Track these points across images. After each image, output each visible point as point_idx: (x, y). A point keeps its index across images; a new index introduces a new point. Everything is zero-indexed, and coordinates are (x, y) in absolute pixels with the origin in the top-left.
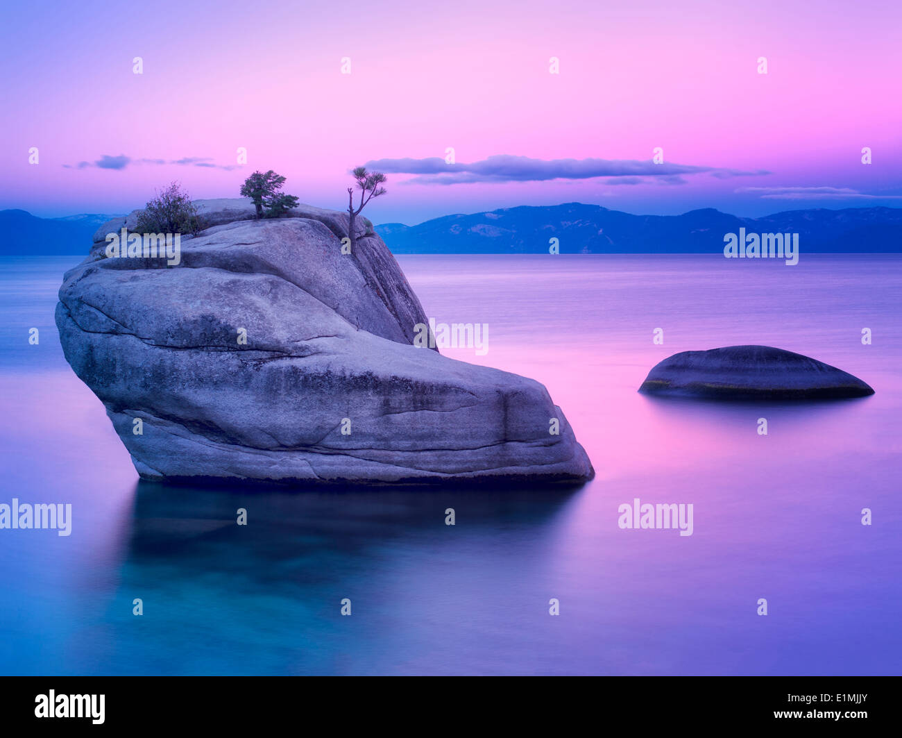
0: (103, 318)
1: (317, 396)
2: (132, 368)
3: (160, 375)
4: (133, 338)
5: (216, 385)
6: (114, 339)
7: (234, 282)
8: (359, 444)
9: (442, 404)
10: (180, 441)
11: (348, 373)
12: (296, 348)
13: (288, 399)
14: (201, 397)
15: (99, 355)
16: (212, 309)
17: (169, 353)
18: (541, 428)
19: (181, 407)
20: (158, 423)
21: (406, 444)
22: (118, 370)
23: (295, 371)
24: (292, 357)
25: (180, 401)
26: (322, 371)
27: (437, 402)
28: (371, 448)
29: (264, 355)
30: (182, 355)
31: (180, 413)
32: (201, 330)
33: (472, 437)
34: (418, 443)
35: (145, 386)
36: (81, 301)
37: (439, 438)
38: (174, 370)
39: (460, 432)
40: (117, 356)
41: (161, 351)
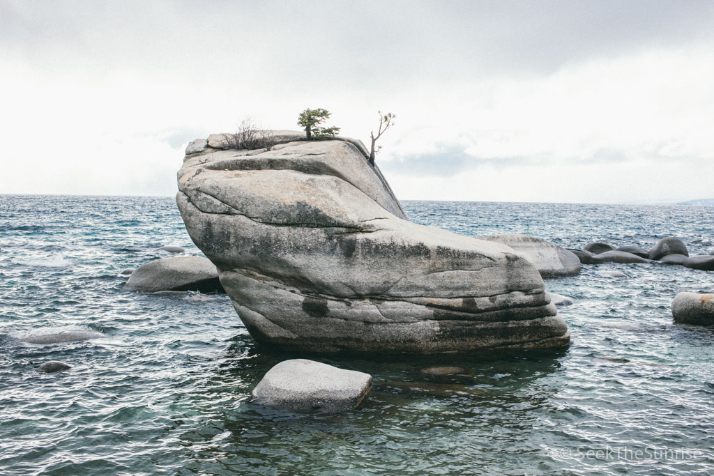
0: (218, 203)
1: (386, 260)
2: (244, 239)
3: (267, 244)
4: (244, 217)
5: (309, 251)
6: (227, 218)
7: (312, 180)
8: (414, 294)
9: (470, 265)
10: (278, 291)
11: (406, 244)
12: (365, 226)
13: (364, 262)
14: (298, 260)
15: (216, 229)
16: (302, 197)
17: (274, 228)
18: (534, 283)
19: (282, 267)
20: (261, 279)
21: (447, 293)
22: (232, 240)
23: (368, 242)
24: (363, 232)
25: (282, 263)
26: (388, 242)
27: (467, 264)
28: (421, 296)
29: (343, 230)
30: (284, 230)
31: (280, 271)
32: (297, 212)
33: (490, 288)
34: (454, 293)
35: (254, 251)
36: (198, 190)
37: (469, 289)
38: (277, 240)
39: (484, 284)
40: (232, 231)
41: (267, 226)
